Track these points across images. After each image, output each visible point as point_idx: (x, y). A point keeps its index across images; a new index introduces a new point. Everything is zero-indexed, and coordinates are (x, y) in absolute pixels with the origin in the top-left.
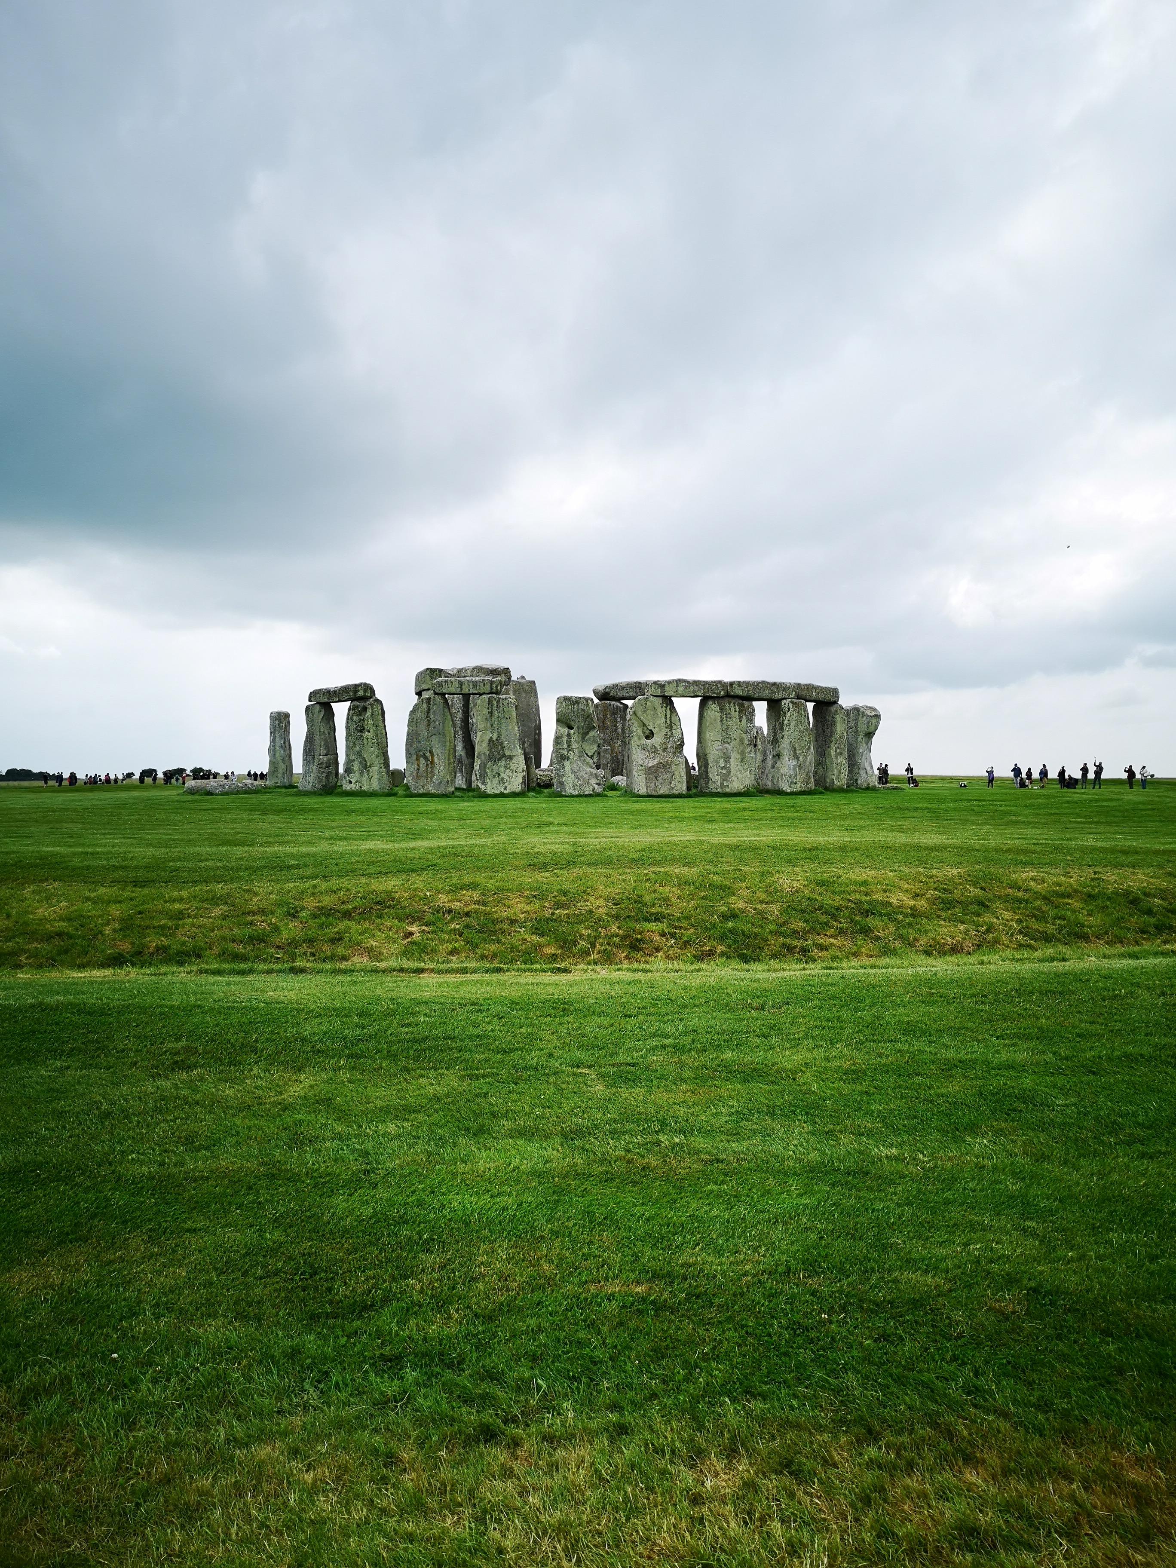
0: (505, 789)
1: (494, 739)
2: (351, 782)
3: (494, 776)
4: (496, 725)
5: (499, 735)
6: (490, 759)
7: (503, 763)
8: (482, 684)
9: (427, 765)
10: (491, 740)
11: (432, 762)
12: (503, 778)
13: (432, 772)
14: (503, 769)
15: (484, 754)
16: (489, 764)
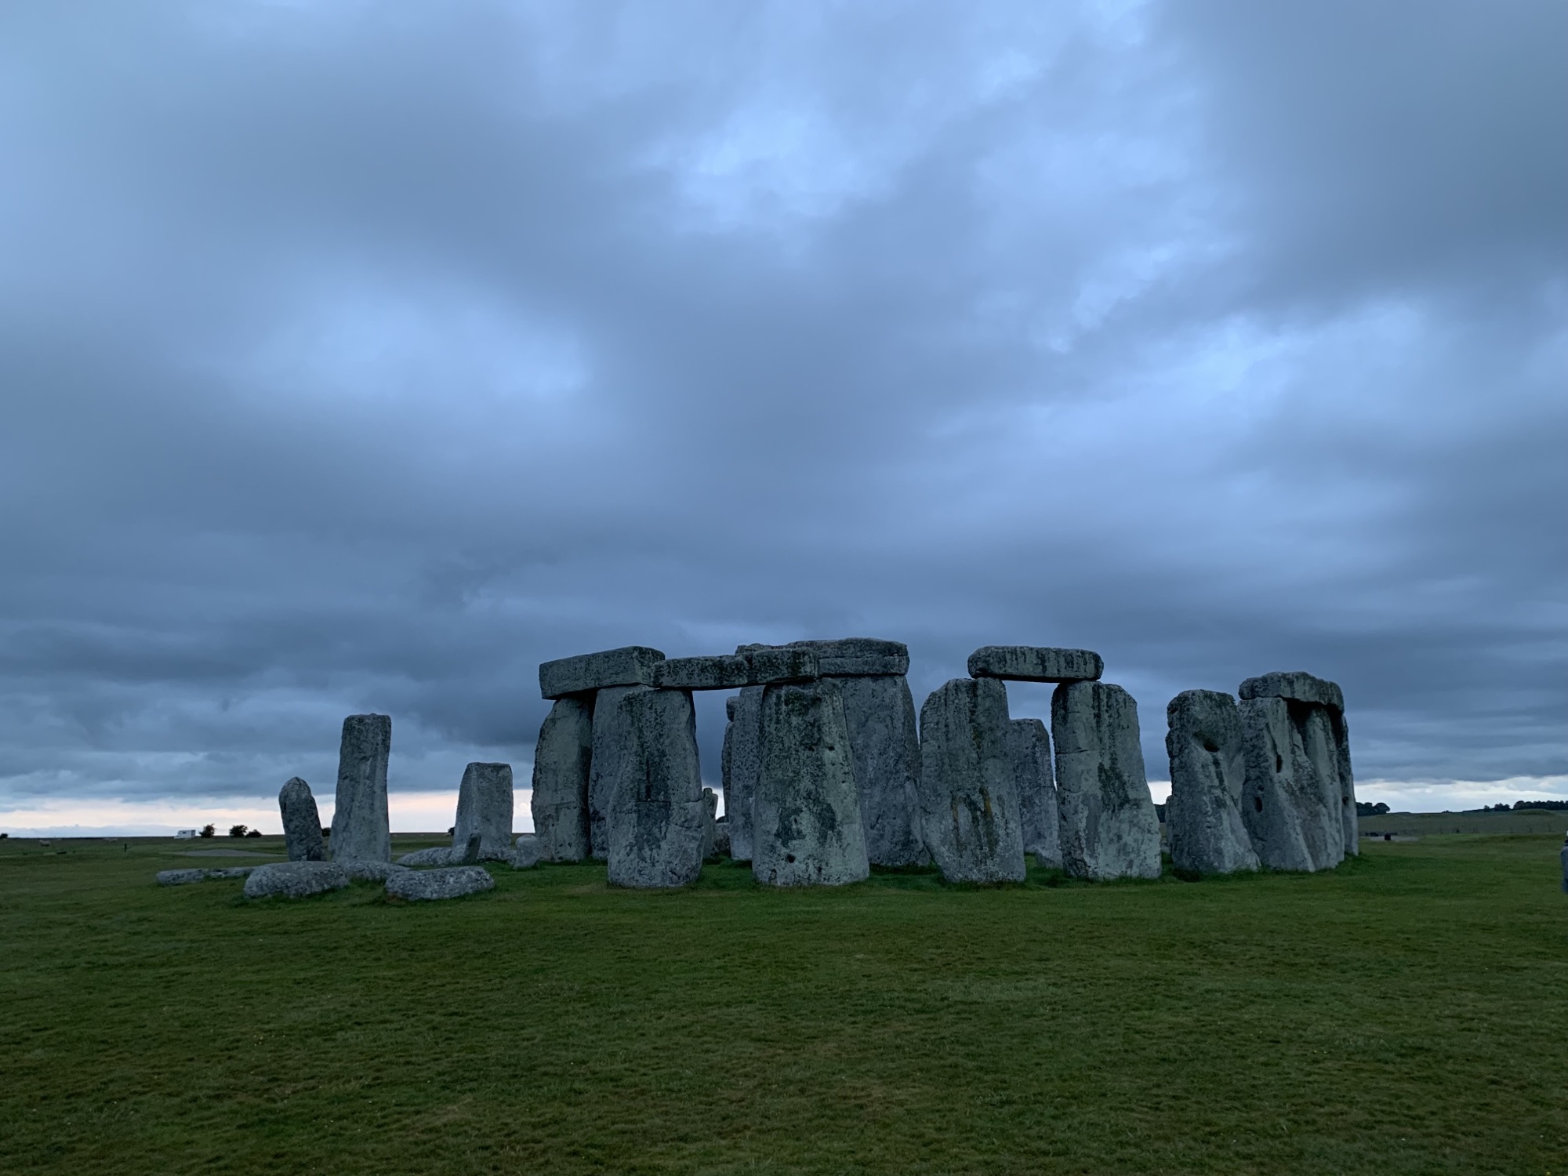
0: (1130, 865)
1: (1107, 766)
2: (791, 859)
3: (1111, 840)
4: (1106, 741)
5: (1114, 760)
6: (1106, 806)
7: (1125, 814)
8: (1081, 660)
9: (975, 819)
10: (1101, 768)
11: (986, 813)
12: (1125, 845)
13: (989, 834)
14: (1125, 826)
15: (1095, 797)
16: (1104, 816)
